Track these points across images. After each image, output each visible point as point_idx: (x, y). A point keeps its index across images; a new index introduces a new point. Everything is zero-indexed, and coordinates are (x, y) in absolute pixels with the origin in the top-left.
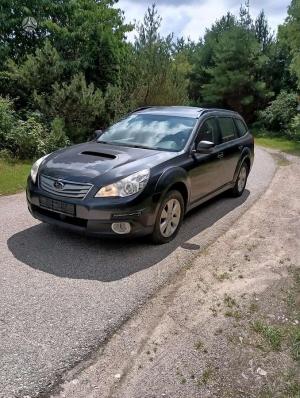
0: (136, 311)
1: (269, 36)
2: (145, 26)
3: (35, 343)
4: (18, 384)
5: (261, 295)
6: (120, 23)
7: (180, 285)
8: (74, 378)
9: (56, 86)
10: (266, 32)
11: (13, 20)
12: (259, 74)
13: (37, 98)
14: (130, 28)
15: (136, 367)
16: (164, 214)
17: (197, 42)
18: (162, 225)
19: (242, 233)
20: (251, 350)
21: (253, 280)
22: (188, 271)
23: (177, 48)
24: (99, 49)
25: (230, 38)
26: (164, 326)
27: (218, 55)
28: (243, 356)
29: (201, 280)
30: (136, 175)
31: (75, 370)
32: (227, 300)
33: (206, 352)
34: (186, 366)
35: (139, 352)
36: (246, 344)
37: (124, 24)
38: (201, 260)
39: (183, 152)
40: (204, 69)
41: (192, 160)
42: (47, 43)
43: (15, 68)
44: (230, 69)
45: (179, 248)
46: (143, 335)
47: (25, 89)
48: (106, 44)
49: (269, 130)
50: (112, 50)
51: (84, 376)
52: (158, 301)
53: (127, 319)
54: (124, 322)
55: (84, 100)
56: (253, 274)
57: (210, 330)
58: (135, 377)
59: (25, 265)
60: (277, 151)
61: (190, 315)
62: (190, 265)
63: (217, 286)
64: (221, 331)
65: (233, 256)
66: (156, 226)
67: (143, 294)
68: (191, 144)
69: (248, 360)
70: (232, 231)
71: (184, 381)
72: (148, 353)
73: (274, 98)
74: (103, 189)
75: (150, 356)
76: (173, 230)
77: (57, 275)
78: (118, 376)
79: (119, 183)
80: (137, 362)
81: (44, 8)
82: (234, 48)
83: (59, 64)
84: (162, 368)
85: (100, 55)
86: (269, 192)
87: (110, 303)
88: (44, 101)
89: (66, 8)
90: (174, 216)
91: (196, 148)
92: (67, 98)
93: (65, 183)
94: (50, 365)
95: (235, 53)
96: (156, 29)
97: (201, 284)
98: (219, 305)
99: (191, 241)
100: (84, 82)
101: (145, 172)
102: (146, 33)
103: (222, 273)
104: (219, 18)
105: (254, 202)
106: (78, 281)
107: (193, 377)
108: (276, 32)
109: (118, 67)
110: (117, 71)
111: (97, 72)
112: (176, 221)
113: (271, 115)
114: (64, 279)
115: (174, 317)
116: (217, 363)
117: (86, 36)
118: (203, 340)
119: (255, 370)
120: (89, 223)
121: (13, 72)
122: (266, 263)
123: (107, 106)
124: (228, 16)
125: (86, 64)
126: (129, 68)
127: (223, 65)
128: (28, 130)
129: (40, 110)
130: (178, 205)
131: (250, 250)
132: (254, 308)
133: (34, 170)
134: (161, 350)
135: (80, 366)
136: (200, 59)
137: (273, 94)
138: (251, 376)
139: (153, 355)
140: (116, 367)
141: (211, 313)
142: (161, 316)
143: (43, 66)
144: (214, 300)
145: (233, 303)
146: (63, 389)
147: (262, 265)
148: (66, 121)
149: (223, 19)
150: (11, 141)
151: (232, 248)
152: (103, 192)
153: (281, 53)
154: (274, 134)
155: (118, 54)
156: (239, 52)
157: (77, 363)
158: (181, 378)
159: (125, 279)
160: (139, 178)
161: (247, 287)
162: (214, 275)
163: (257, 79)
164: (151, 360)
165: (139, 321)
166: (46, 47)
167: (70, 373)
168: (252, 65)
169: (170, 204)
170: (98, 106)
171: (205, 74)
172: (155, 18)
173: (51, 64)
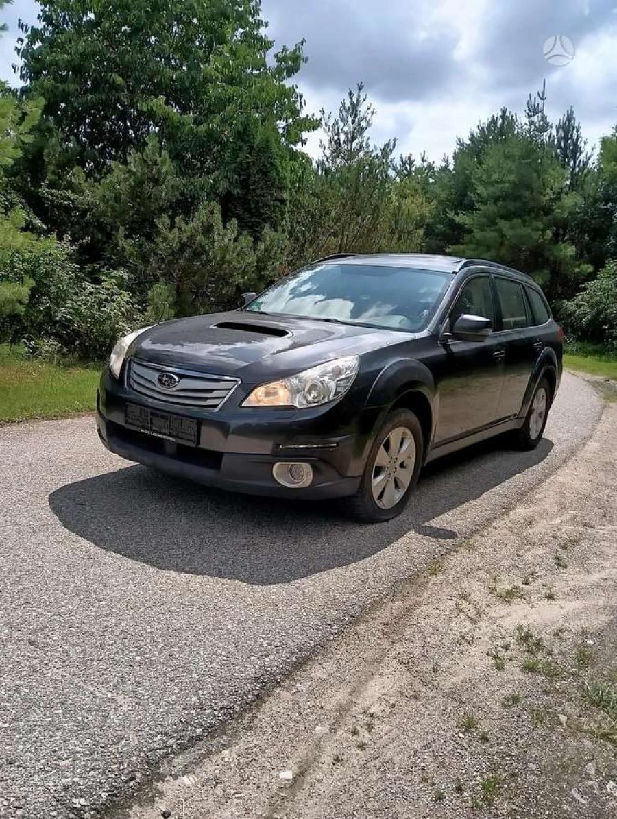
0: (323, 646)
1: (582, 157)
2: (341, 124)
3: (102, 693)
4: (61, 773)
5: (598, 634)
6: (295, 112)
7: (419, 604)
8: (186, 771)
9: (162, 222)
10: (576, 150)
11: (90, 97)
12: (561, 229)
13: (125, 244)
14: (313, 125)
15: (327, 759)
16: (382, 458)
17: (439, 164)
18: (377, 481)
19: (543, 514)
20: (588, 743)
21: (576, 605)
22: (433, 579)
23: (399, 173)
24: (251, 159)
25: (507, 157)
26: (387, 681)
27: (480, 189)
28: (570, 753)
29: (464, 597)
30: (330, 367)
31: (189, 756)
32: (525, 638)
33: (484, 739)
34: (442, 765)
35: (333, 730)
36: (576, 729)
37: (302, 115)
38: (460, 560)
39: (425, 333)
40: (451, 214)
41: (442, 351)
42: (152, 143)
43: (85, 185)
44: (503, 217)
45: (412, 533)
46: (340, 695)
47: (100, 227)
48: (265, 149)
49: (580, 339)
50: (277, 161)
51: (210, 768)
52: (371, 629)
53: (303, 660)
54: (298, 666)
55: (215, 252)
56: (575, 593)
57: (492, 696)
58: (326, 780)
59: (83, 541)
60: (600, 378)
61: (445, 663)
62: (436, 567)
63: (498, 610)
64: (515, 700)
65: (528, 556)
66: (365, 481)
67: (339, 615)
68: (441, 321)
69: (582, 763)
70: (521, 511)
71: (439, 798)
72: (355, 732)
73: (592, 276)
74: (260, 391)
75: (359, 739)
76: (398, 496)
77: (152, 564)
78: (287, 775)
79: (294, 381)
80: (330, 750)
81: (151, 79)
82: (512, 177)
83: (172, 182)
84: (385, 767)
85: (253, 170)
86: (592, 446)
87: (267, 626)
88: (135, 251)
89: (193, 80)
90: (402, 465)
91: (451, 327)
92: (183, 247)
93: (181, 376)
94: (134, 740)
95: (516, 186)
96: (362, 130)
97: (465, 605)
98: (506, 648)
99: (436, 523)
100: (218, 217)
101: (349, 363)
102: (343, 137)
103: (509, 587)
104: (485, 120)
105: (565, 461)
106: (195, 580)
107: (459, 789)
108: (598, 151)
109: (286, 196)
110: (283, 202)
111: (244, 201)
112: (406, 477)
113: (585, 309)
114: (167, 573)
115: (407, 663)
116: (512, 765)
117: (227, 134)
118: (478, 714)
119: (602, 786)
120: (225, 461)
121: (81, 192)
122: (604, 574)
123: (260, 269)
124: (503, 117)
125: (223, 186)
126: (306, 199)
127: (491, 208)
128: (101, 303)
129: (127, 267)
130: (409, 443)
131: (564, 547)
132: (584, 658)
133: (119, 355)
134: (381, 727)
135: (201, 747)
136: (443, 196)
137: (590, 269)
138: (595, 798)
139: (365, 736)
140: (283, 756)
141: (490, 661)
142: (378, 661)
143: (140, 183)
144: (494, 638)
145: (538, 644)
146: (161, 794)
147: (595, 577)
148: (179, 292)
149: (494, 121)
150: (66, 324)
151: (525, 541)
152: (259, 397)
153: (606, 190)
154: (591, 348)
155: (286, 171)
156: (523, 184)
157: (194, 740)
158: (432, 792)
159: (298, 583)
160: (337, 372)
161: (566, 618)
162: (493, 591)
163: (556, 238)
164: (362, 747)
165: (330, 666)
166: (148, 149)
167: (179, 760)
168: (547, 211)
169: (395, 436)
170: (242, 265)
171: (453, 225)
172: (362, 109)
173: (156, 181)
